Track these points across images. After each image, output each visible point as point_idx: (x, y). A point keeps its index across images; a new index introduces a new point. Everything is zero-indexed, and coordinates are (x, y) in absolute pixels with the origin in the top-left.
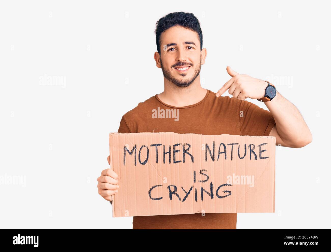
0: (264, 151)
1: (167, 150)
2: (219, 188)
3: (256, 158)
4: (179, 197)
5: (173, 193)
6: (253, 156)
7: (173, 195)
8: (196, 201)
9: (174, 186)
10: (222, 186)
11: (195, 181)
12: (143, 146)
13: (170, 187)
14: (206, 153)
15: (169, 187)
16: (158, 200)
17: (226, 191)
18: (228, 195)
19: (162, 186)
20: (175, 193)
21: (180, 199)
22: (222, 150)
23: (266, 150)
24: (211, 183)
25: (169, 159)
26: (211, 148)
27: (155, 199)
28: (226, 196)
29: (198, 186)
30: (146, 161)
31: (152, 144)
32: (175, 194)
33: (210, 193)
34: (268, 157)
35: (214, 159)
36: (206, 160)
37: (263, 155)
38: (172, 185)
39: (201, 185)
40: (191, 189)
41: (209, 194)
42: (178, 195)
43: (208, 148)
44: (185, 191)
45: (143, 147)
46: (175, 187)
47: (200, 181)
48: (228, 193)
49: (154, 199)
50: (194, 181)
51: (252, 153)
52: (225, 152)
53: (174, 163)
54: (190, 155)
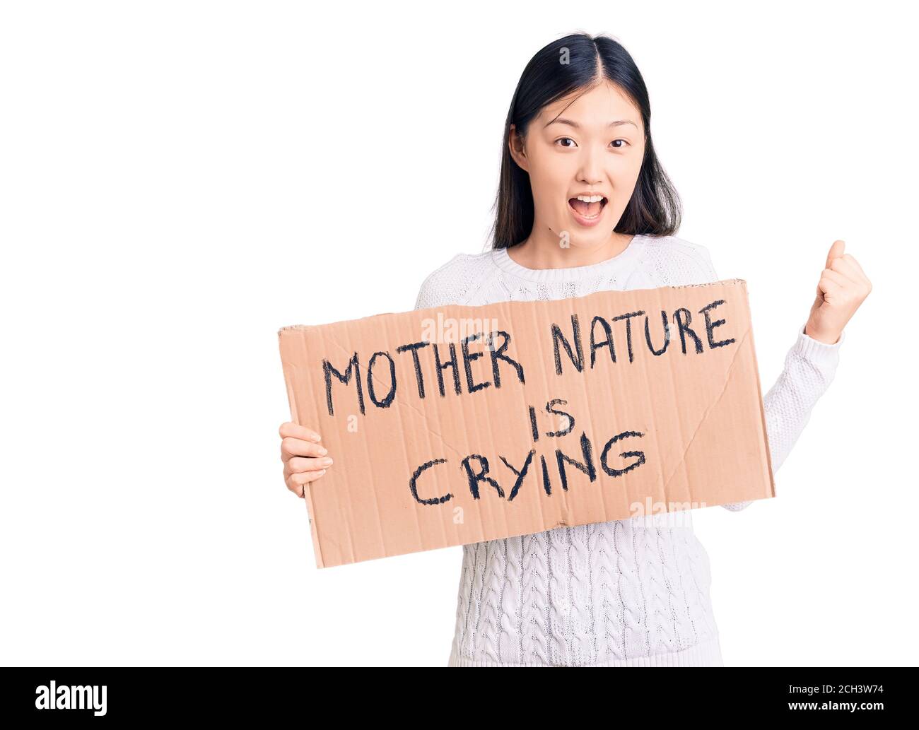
0: (718, 324)
1: (445, 357)
2: (608, 446)
3: (699, 348)
4: (498, 487)
5: (481, 477)
6: (690, 342)
7: (480, 483)
8: (549, 492)
9: (479, 457)
10: (614, 440)
11: (536, 436)
12: (375, 354)
13: (470, 461)
14: (555, 351)
15: (465, 462)
16: (440, 504)
17: (630, 454)
18: (635, 464)
19: (446, 461)
20: (486, 476)
21: (501, 494)
22: (600, 336)
23: (724, 320)
24: (584, 435)
25: (454, 382)
26: (569, 335)
27: (431, 502)
28: (631, 468)
29: (547, 447)
30: (391, 397)
31: (401, 345)
32: (484, 480)
33: (585, 465)
34: (733, 341)
35: (582, 365)
36: (560, 370)
37: (719, 334)
38: (473, 457)
39: (555, 444)
40: (529, 460)
41: (583, 469)
42: (494, 484)
43: (561, 337)
44: (512, 468)
45: (378, 357)
46: (484, 461)
47: (551, 435)
48: (635, 459)
49: (428, 503)
50: (534, 435)
51: (686, 335)
52: (609, 342)
53: (470, 392)
54: (511, 361)
